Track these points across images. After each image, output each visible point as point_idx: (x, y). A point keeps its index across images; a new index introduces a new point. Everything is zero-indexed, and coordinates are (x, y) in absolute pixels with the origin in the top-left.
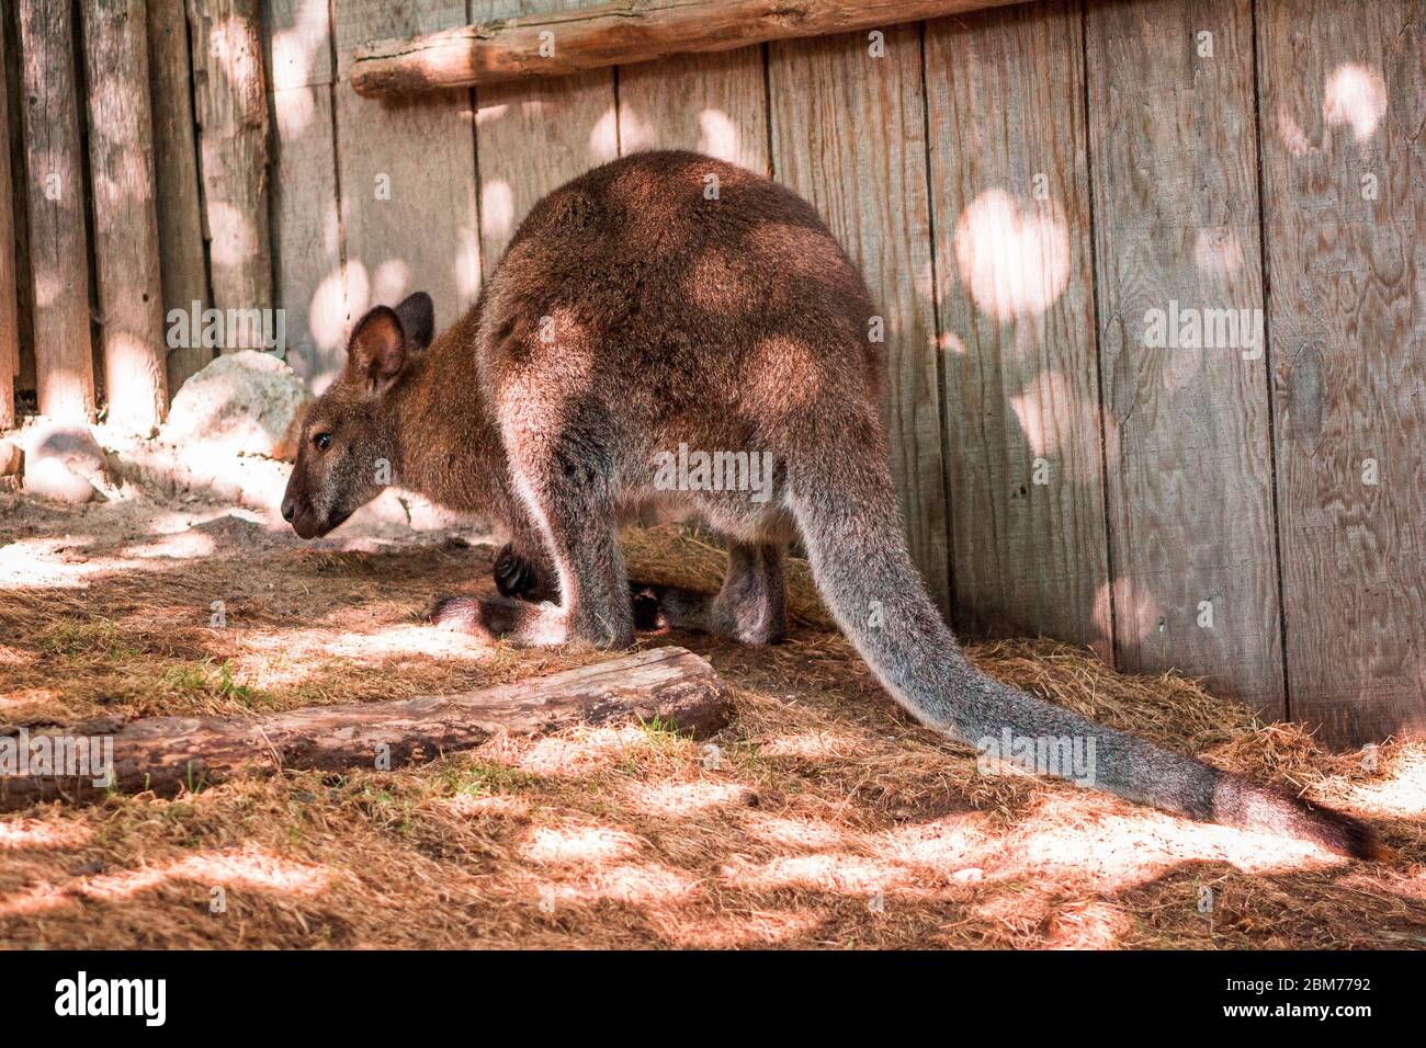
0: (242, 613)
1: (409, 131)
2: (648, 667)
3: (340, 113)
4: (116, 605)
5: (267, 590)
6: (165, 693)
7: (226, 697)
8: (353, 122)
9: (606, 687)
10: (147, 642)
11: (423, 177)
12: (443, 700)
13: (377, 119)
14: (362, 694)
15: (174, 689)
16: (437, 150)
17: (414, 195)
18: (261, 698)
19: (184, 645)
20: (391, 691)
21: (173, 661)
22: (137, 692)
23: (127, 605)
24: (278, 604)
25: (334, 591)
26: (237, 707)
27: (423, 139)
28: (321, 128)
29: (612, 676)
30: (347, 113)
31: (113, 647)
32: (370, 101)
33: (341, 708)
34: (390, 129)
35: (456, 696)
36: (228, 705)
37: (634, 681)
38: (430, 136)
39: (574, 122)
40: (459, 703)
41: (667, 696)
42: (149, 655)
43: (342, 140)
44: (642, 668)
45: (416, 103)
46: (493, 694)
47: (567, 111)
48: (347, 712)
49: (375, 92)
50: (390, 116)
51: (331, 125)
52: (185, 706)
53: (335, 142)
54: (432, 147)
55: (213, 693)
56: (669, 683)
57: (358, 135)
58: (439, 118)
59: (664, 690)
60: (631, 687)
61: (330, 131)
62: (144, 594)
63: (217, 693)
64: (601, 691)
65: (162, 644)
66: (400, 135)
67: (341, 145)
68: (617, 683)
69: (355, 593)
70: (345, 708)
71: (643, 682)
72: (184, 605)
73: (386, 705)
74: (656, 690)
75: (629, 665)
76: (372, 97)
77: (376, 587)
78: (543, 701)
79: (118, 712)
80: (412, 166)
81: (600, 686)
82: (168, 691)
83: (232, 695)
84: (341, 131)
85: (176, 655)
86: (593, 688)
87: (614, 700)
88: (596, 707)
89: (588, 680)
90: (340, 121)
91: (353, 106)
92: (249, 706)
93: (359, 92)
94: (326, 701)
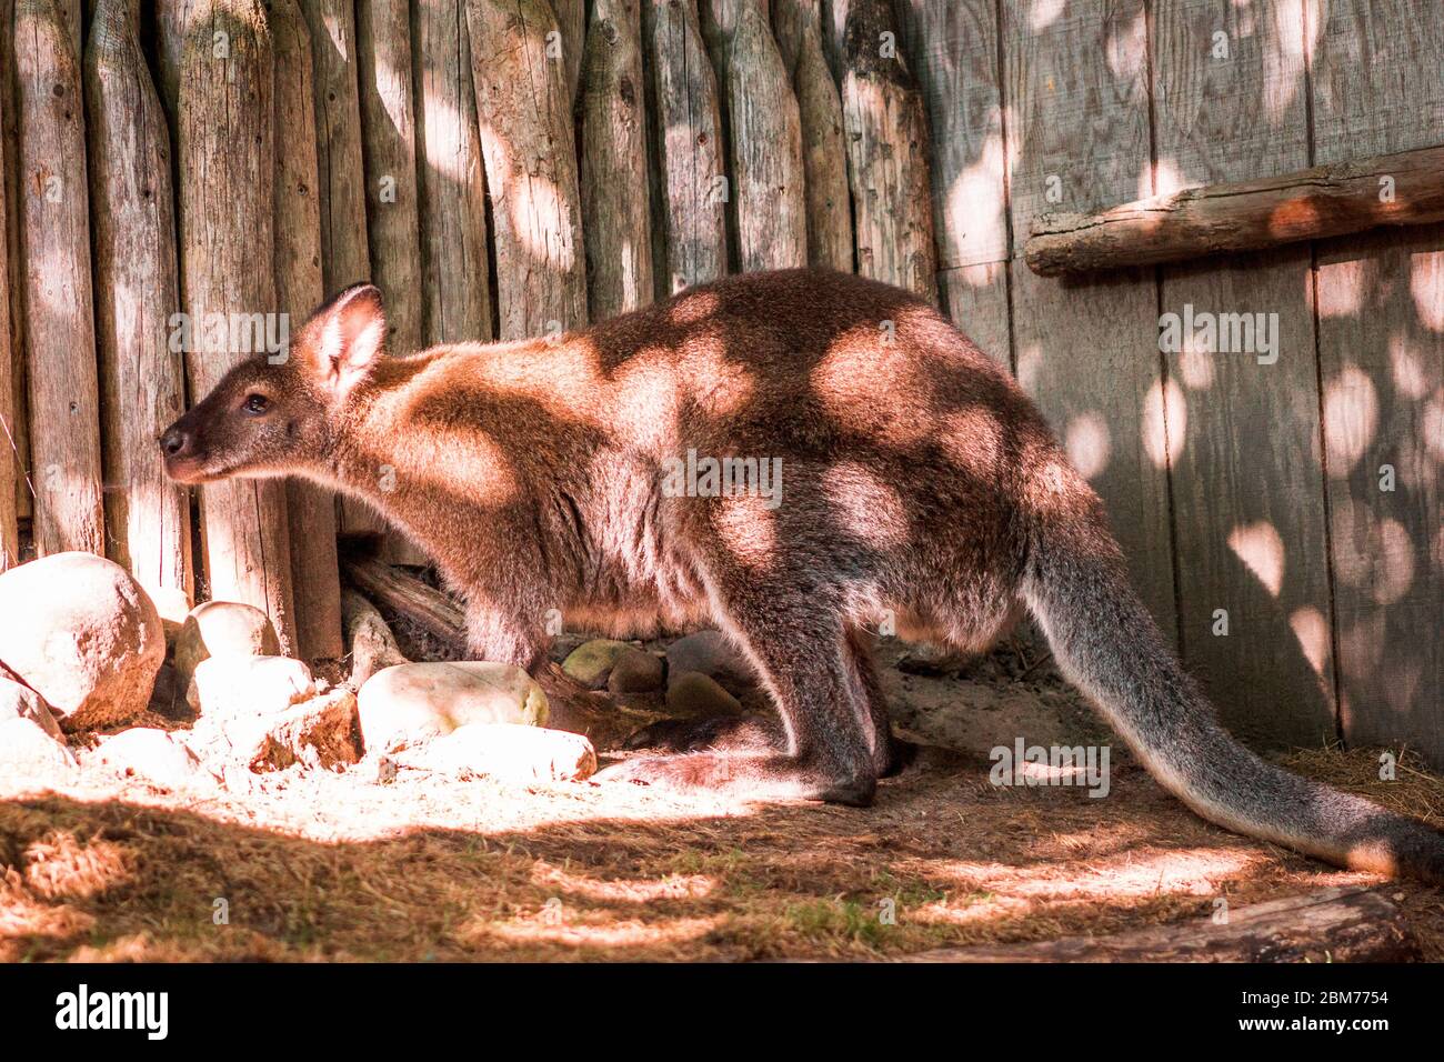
0: (886, 845)
1: (1090, 313)
2: (1324, 906)
3: (1016, 294)
4: (750, 835)
5: (919, 818)
6: (783, 933)
7: (851, 937)
8: (1031, 303)
9: (1274, 929)
10: (774, 876)
11: (1105, 365)
12: (1091, 941)
13: (1056, 298)
14: (1001, 934)
15: (794, 929)
16: (1120, 333)
17: (1095, 383)
18: (890, 938)
19: (814, 879)
20: (1035, 931)
21: (800, 897)
22: (752, 931)
23: (762, 834)
24: (929, 834)
25: (991, 819)
26: (862, 947)
27: (1104, 321)
28: (996, 308)
29: (1281, 916)
30: (1023, 292)
31: (738, 882)
32: (1047, 280)
33: (978, 949)
34: (1070, 311)
35: (1107, 938)
36: (853, 946)
37: (1306, 922)
38: (1112, 318)
39: (1268, 302)
40: (1110, 945)
41: (1343, 939)
42: (773, 891)
43: (1018, 323)
44: (1315, 908)
45: (1098, 283)
46: (1147, 935)
47: (1260, 290)
48: (984, 954)
49: (1052, 270)
50: (1069, 298)
51: (1006, 305)
52: (805, 947)
53: (1011, 325)
54: (1114, 330)
55: (836, 932)
56: (1346, 924)
57: (1035, 316)
58: (1122, 298)
59: (1340, 932)
60: (1303, 929)
61: (1005, 313)
62: (783, 822)
63: (841, 933)
64: (1268, 933)
65: (789, 878)
66: (1080, 318)
67: (1017, 329)
68: (1286, 925)
69: (1014, 822)
70: (983, 949)
71: (1317, 923)
72: (824, 834)
73: (1028, 947)
74: (1332, 932)
75: (1301, 904)
76: (1050, 275)
77: (1039, 816)
78: (1204, 943)
79: (730, 952)
80: (1093, 351)
81: (1268, 927)
82: (787, 930)
83: (857, 934)
84: (1017, 312)
85: (805, 891)
86: (1259, 930)
87: (1283, 942)
88: (1263, 951)
89: (1255, 920)
90: (1015, 302)
91: (1029, 284)
92: (876, 947)
93: (1035, 271)
94: (961, 942)
